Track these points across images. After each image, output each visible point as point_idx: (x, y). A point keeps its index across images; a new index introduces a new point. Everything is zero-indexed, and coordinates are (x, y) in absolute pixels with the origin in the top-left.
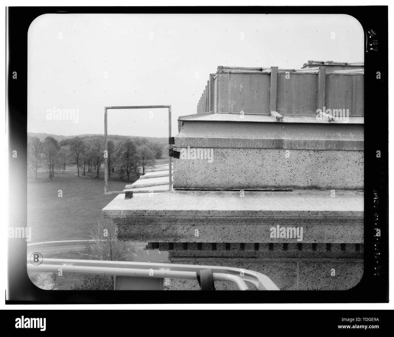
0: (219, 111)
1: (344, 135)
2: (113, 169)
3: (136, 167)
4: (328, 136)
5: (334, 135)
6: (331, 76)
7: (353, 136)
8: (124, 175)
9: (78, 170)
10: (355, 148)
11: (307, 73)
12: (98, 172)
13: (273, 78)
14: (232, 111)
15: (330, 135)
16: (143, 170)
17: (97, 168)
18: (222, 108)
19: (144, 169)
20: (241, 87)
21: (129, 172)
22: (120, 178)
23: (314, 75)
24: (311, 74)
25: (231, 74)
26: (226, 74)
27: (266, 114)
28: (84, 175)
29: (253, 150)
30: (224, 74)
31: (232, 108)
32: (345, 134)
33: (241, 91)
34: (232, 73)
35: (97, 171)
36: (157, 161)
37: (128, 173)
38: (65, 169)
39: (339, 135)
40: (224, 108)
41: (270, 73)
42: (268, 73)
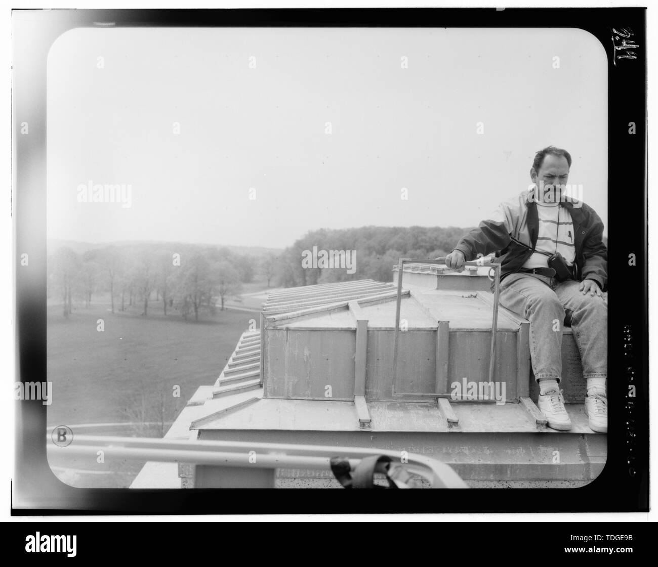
0: (268, 393)
1: (474, 451)
2: (171, 302)
3: (210, 297)
4: (448, 454)
5: (457, 451)
6: (458, 333)
7: (488, 452)
8: (190, 311)
9: (112, 301)
10: (492, 476)
11: (418, 328)
12: (146, 306)
13: (361, 338)
14: (290, 394)
15: (450, 451)
16: (221, 303)
17: (144, 300)
18: (274, 388)
19: (224, 301)
20: (306, 352)
21: (197, 306)
22: (183, 316)
23: (429, 332)
24: (424, 331)
25: (289, 332)
26: (281, 332)
27: (348, 399)
28: (123, 310)
29: (318, 480)
30: (277, 331)
31: (290, 388)
32: (476, 449)
33: (305, 360)
34: (290, 330)
35: (143, 303)
36: (245, 286)
37: (196, 309)
38: (90, 301)
39: (465, 452)
40: (276, 388)
41: (355, 329)
42: (353, 329)
